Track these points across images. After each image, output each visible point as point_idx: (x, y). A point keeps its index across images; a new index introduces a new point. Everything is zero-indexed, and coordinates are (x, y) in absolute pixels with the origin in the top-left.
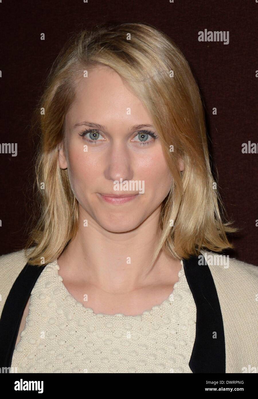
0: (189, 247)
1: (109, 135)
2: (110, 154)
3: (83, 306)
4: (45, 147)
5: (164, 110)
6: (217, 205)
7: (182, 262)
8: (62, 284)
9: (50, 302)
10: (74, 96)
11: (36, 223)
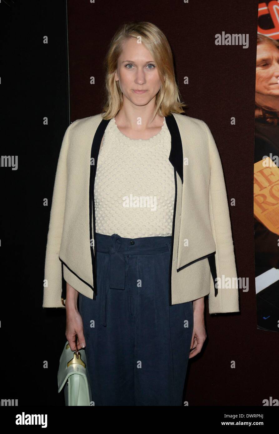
0: (167, 112)
1: (136, 66)
2: (137, 73)
3: (126, 136)
4: (110, 72)
5: (158, 55)
6: (178, 95)
7: (164, 118)
8: (117, 128)
9: (113, 135)
10: (122, 51)
11: (105, 103)
